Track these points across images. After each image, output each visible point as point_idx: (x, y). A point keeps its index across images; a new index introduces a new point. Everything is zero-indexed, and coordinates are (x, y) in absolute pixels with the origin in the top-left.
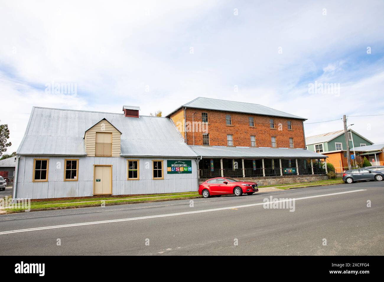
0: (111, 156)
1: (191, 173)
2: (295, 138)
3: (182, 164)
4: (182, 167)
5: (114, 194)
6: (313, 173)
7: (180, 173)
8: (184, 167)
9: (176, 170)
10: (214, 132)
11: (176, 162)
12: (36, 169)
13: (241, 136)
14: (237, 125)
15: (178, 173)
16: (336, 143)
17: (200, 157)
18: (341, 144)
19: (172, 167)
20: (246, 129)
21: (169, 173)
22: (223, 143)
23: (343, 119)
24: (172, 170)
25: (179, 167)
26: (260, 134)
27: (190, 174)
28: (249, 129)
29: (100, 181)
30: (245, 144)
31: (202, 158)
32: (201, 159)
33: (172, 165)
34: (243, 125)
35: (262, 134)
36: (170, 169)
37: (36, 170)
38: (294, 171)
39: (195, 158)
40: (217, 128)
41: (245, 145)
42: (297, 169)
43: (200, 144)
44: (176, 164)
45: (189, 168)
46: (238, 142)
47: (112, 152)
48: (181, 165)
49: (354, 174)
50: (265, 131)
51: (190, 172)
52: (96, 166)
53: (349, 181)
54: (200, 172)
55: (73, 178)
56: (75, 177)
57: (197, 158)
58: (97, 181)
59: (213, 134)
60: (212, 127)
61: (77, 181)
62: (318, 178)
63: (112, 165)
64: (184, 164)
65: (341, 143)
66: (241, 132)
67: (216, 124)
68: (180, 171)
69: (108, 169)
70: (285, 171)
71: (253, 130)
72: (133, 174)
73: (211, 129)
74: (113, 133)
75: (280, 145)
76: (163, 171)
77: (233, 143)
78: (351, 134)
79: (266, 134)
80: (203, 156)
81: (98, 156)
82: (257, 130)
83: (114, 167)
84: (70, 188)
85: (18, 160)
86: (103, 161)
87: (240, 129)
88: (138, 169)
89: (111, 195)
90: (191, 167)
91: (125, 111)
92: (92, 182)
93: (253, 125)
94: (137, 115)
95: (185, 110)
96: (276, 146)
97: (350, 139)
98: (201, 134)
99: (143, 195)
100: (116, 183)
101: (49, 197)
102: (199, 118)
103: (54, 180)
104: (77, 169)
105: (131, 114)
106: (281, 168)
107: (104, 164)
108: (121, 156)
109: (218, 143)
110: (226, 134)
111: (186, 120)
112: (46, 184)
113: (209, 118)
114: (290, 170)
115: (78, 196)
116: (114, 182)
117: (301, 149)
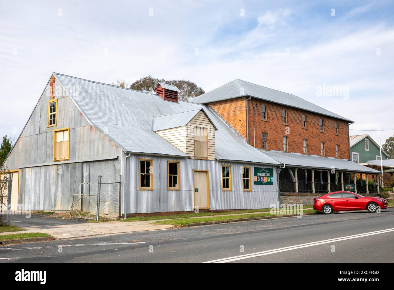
0: (206, 159)
1: (273, 185)
2: (340, 146)
3: (266, 172)
4: (265, 176)
5: (212, 209)
6: (368, 192)
7: (265, 184)
8: (267, 177)
9: (261, 181)
10: (272, 132)
11: (261, 171)
13: (295, 139)
14: (292, 125)
15: (263, 184)
16: (353, 153)
17: (283, 165)
18: (357, 155)
19: (258, 176)
20: (299, 130)
21: (256, 183)
22: (280, 147)
24: (258, 181)
25: (263, 176)
26: (312, 138)
27: (271, 186)
28: (302, 131)
29: (198, 191)
30: (299, 149)
31: (286, 167)
32: (284, 167)
33: (258, 174)
34: (297, 125)
35: (313, 137)
36: (256, 179)
37: (141, 174)
38: (353, 188)
39: (277, 167)
40: (275, 127)
41: (299, 151)
42: (356, 186)
43: (260, 147)
44: (261, 172)
45: (271, 178)
46: (292, 147)
47: (209, 154)
48: (265, 174)
50: (316, 134)
51: (271, 183)
52: (195, 171)
55: (174, 186)
56: (177, 185)
57: (279, 167)
58: (195, 191)
59: (272, 134)
60: (271, 125)
61: (178, 190)
63: (209, 171)
64: (268, 173)
65: (358, 153)
66: (295, 134)
67: (275, 121)
68: (264, 182)
69: (203, 176)
70: (346, 187)
71: (305, 132)
72: (226, 184)
73: (270, 127)
75: (329, 154)
76: (250, 181)
77: (287, 148)
78: (368, 141)
79: (317, 138)
80: (286, 164)
81: (197, 158)
82: (309, 132)
83: (210, 174)
84: (173, 200)
85: (125, 159)
86: (201, 165)
87: (294, 129)
88: (230, 177)
89: (209, 209)
90: (273, 177)
91: (162, 91)
92: (193, 192)
93: (305, 126)
94: (176, 99)
95: (248, 100)
96: (324, 155)
97: (367, 148)
98: (261, 133)
99: (235, 210)
100: (213, 194)
101: (155, 211)
102: (259, 113)
103: (159, 188)
104: (178, 175)
105: (172, 97)
106: (343, 183)
107: (201, 169)
108: (216, 160)
109: (275, 146)
110: (282, 135)
111: (248, 113)
112: (152, 194)
113: (267, 113)
114: (350, 187)
115: (180, 209)
116: (211, 193)
117: (346, 160)
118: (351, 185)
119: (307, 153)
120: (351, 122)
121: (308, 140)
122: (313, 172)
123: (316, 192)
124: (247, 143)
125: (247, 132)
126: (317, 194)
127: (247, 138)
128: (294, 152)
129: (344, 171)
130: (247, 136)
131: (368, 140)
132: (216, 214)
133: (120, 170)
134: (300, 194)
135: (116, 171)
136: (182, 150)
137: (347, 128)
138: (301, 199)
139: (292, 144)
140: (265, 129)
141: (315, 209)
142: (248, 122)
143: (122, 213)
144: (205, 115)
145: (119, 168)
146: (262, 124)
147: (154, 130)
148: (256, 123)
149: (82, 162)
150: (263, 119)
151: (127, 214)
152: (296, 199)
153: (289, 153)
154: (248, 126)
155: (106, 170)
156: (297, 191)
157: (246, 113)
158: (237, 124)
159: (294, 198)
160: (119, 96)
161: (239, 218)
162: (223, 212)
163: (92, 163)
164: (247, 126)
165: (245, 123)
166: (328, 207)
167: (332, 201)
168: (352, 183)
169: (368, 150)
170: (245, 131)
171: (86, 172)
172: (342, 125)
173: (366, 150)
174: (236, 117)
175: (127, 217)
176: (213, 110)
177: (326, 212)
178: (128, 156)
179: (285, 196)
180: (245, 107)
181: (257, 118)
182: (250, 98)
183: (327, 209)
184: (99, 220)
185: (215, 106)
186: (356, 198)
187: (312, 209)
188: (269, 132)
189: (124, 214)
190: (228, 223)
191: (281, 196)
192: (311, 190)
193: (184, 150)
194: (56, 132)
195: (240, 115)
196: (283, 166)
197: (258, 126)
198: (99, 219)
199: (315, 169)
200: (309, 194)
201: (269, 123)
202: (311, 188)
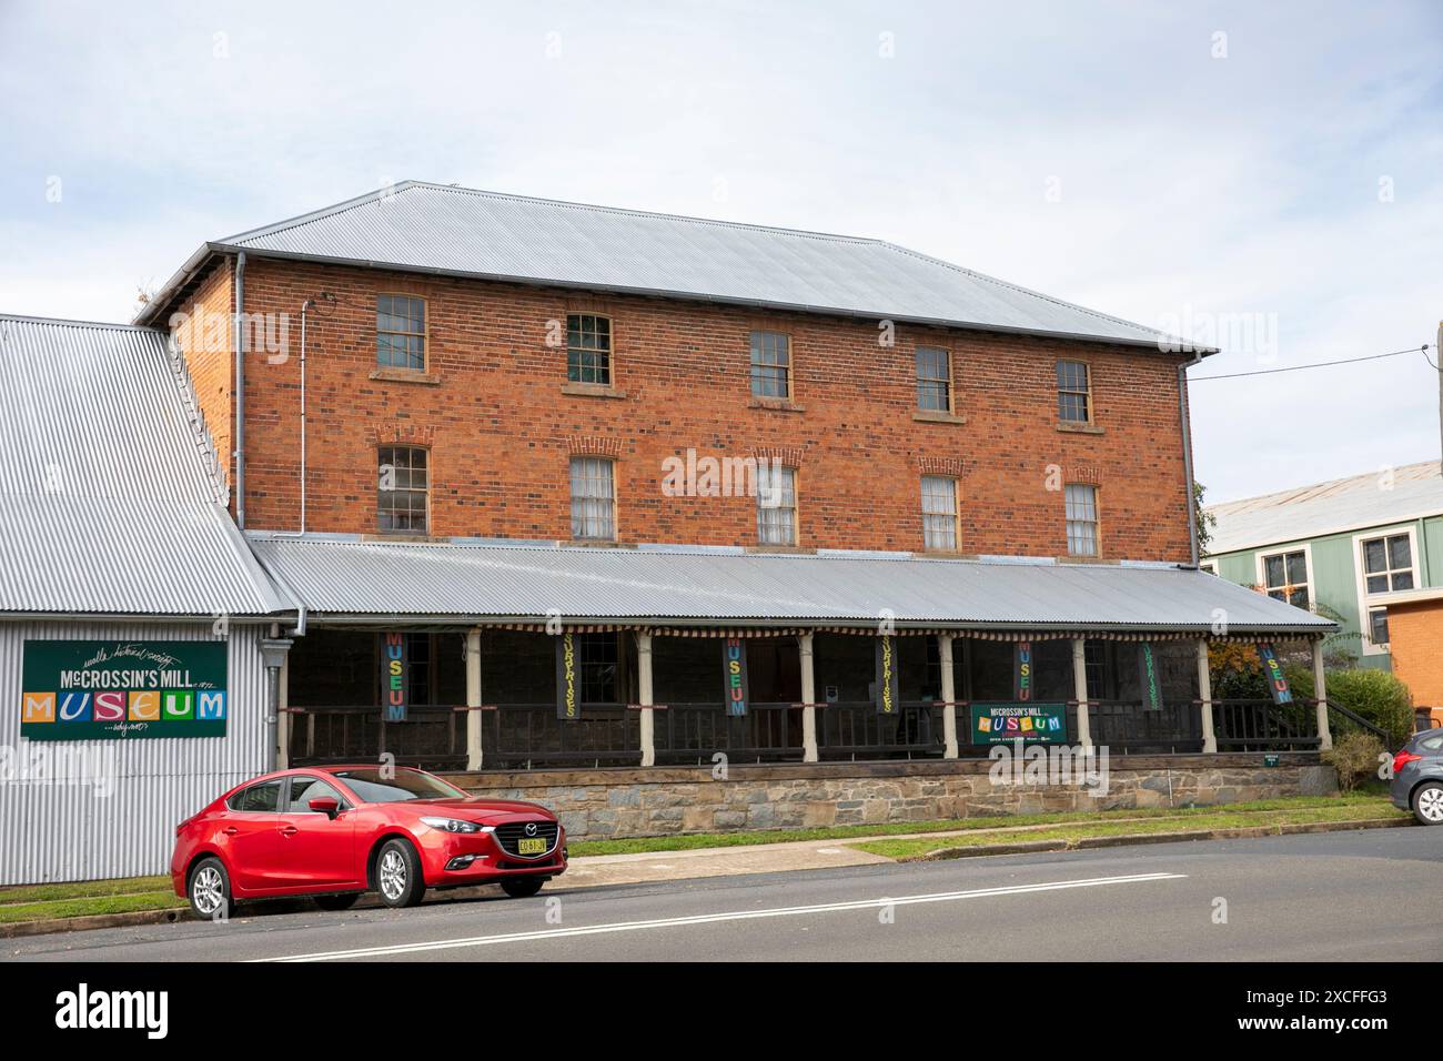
1: (223, 734)
2: (1111, 487)
3: (153, 665)
4: (147, 688)
6: (1211, 746)
7: (132, 735)
8: (164, 690)
9: (98, 716)
10: (466, 441)
14: (655, 391)
15: (116, 736)
17: (290, 619)
19: (61, 691)
20: (719, 417)
22: (537, 517)
24: (64, 716)
25: (120, 689)
26: (833, 455)
27: (210, 744)
28: (751, 420)
30: (712, 524)
32: (299, 631)
33: (68, 678)
34: (702, 390)
35: (847, 453)
36: (42, 706)
38: (1054, 723)
40: (494, 411)
41: (712, 534)
42: (1083, 714)
44: (100, 667)
45: (204, 697)
46: (651, 512)
48: (138, 678)
50: (877, 431)
51: (216, 728)
54: (298, 724)
57: (267, 627)
59: (462, 451)
60: (457, 398)
62: (1246, 782)
64: (169, 668)
67: (489, 383)
68: (127, 723)
70: (985, 724)
71: (777, 423)
73: (448, 414)
75: (989, 539)
77: (616, 519)
79: (881, 453)
80: (310, 613)
82: (809, 425)
87: (670, 416)
90: (221, 689)
93: (784, 393)
95: (239, 273)
96: (960, 546)
98: (364, 447)
102: (353, 338)
106: (951, 699)
109: (493, 515)
110: (563, 454)
113: (438, 338)
114: (1023, 718)
118: (1033, 711)
119: (798, 542)
120: (1190, 356)
121: (804, 470)
122: (645, 645)
123: (660, 760)
124: (232, 508)
125: (233, 448)
126: (670, 771)
127: (233, 481)
128: (667, 542)
129: (949, 631)
130: (233, 471)
139: (649, 496)
140: (406, 424)
146: (373, 398)
148: (326, 396)
150: (390, 371)
156: (475, 763)
158: (215, 410)
164: (233, 416)
170: (229, 444)
172: (1124, 373)
174: (214, 374)
181: (336, 367)
182: (244, 260)
188: (442, 441)
196: (296, 626)
197: (339, 412)
201: (444, 391)
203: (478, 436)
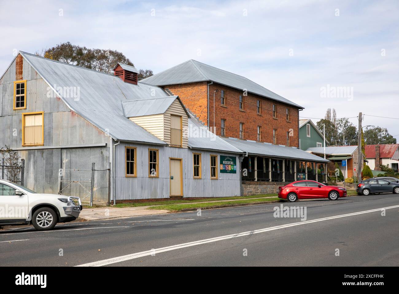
0: (180, 147)
1: (236, 173)
3: (230, 160)
4: (230, 165)
5: (185, 196)
7: (229, 172)
8: (231, 165)
9: (226, 169)
12: (127, 160)
13: (250, 126)
14: (248, 111)
15: (227, 172)
17: (245, 154)
19: (223, 164)
20: (254, 116)
21: (222, 171)
22: (237, 134)
23: (358, 117)
24: (224, 169)
25: (228, 164)
27: (235, 175)
28: (256, 117)
29: (173, 179)
30: (253, 137)
31: (248, 155)
32: (247, 156)
33: (224, 162)
34: (253, 111)
35: (266, 124)
36: (222, 167)
37: (127, 162)
38: (304, 176)
39: (240, 155)
40: (232, 113)
41: (253, 139)
42: (307, 175)
43: (219, 134)
44: (226, 160)
45: (234, 166)
46: (247, 134)
47: (183, 142)
48: (229, 162)
49: (372, 185)
50: (269, 120)
52: (171, 159)
53: (366, 192)
56: (156, 173)
57: (242, 155)
58: (171, 179)
59: (229, 121)
60: (229, 111)
61: (157, 177)
63: (182, 159)
64: (232, 161)
66: (251, 121)
67: (232, 108)
68: (229, 170)
69: (178, 163)
70: (298, 176)
71: (260, 118)
72: (197, 172)
73: (228, 114)
74: (183, 117)
75: (280, 141)
76: (217, 169)
77: (243, 135)
78: (310, 127)
79: (270, 124)
80: (248, 153)
81: (172, 146)
82: (263, 119)
83: (183, 161)
84: (153, 187)
85: (114, 147)
86: (176, 153)
87: (250, 116)
88: (200, 165)
89: (182, 197)
90: (236, 165)
91: (123, 73)
92: (169, 179)
93: (259, 112)
94: (136, 81)
95: (209, 85)
96: (276, 142)
97: (308, 134)
98: (220, 119)
99: (204, 198)
100: (185, 182)
101: (138, 198)
102: (219, 98)
103: (142, 175)
104: (157, 163)
105: (130, 79)
106: (296, 172)
107: (176, 157)
108: (189, 148)
109: (232, 133)
110: (239, 122)
111: (209, 99)
112: (136, 180)
113: (226, 98)
114: (302, 176)
115: (159, 197)
116: (184, 180)
117: (295, 148)
118: (303, 174)
119: (260, 140)
120: (302, 108)
121: (262, 127)
122: (270, 160)
123: (272, 181)
125: (208, 119)
128: (249, 140)
129: (296, 160)
130: (207, 123)
131: (309, 125)
132: (188, 201)
133: (109, 157)
134: (259, 183)
135: (104, 158)
136: (159, 138)
137: (297, 114)
138: (259, 188)
139: (247, 131)
140: (224, 115)
141: (279, 197)
142: (209, 108)
143: (111, 199)
144: (180, 102)
145: (108, 156)
146: (221, 110)
147: (128, 116)
148: (216, 109)
149: (62, 149)
150: (222, 105)
151: (116, 200)
152: (255, 188)
153: (244, 140)
154: (209, 112)
155: (91, 157)
156: (256, 180)
157: (207, 98)
158: (197, 110)
159: (254, 186)
160: (85, 78)
161: (220, 205)
162: (194, 200)
163: (74, 150)
164: (207, 112)
165: (206, 109)
166: (293, 195)
167: (297, 189)
168: (304, 172)
169: (309, 136)
170: (206, 118)
171: (67, 158)
172: (293, 111)
173: (307, 136)
174: (196, 102)
175: (116, 203)
176: (170, 93)
177: (291, 200)
178: (117, 144)
179: (246, 185)
180: (206, 92)
181: (217, 104)
182: (212, 83)
183: (292, 197)
184: (92, 206)
185: (172, 90)
186: (320, 187)
187: (277, 197)
188: (227, 118)
189: (113, 200)
190: (212, 209)
191: (242, 185)
192: (267, 179)
193: (162, 138)
194: (25, 115)
195: (201, 101)
197: (218, 112)
198: (92, 204)
199: (272, 157)
200: (266, 183)
201: (228, 109)
202: (268, 177)
203: (231, 118)
